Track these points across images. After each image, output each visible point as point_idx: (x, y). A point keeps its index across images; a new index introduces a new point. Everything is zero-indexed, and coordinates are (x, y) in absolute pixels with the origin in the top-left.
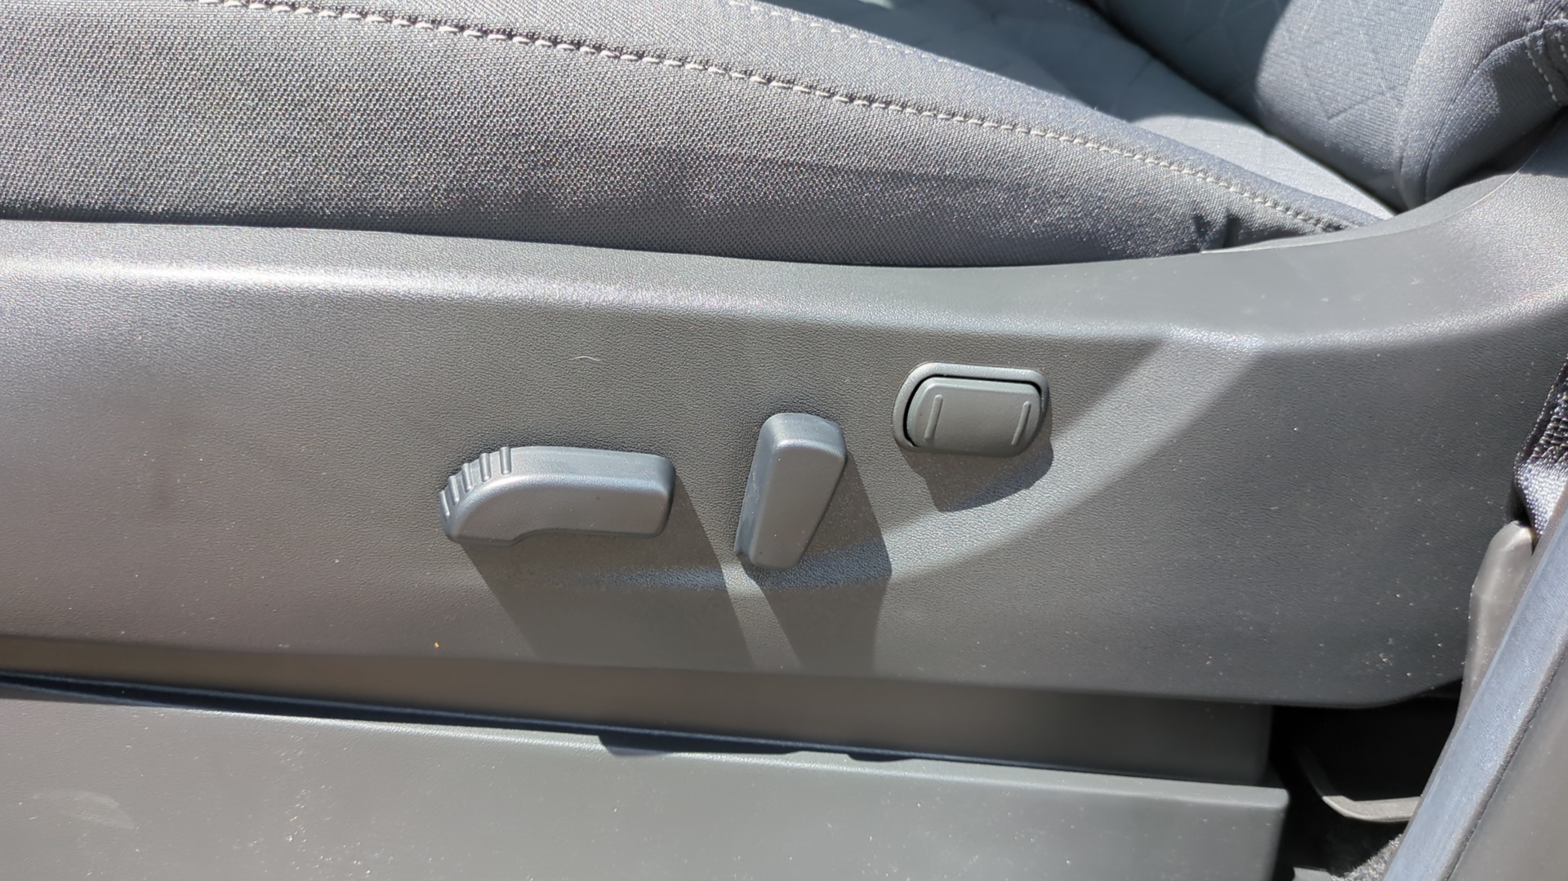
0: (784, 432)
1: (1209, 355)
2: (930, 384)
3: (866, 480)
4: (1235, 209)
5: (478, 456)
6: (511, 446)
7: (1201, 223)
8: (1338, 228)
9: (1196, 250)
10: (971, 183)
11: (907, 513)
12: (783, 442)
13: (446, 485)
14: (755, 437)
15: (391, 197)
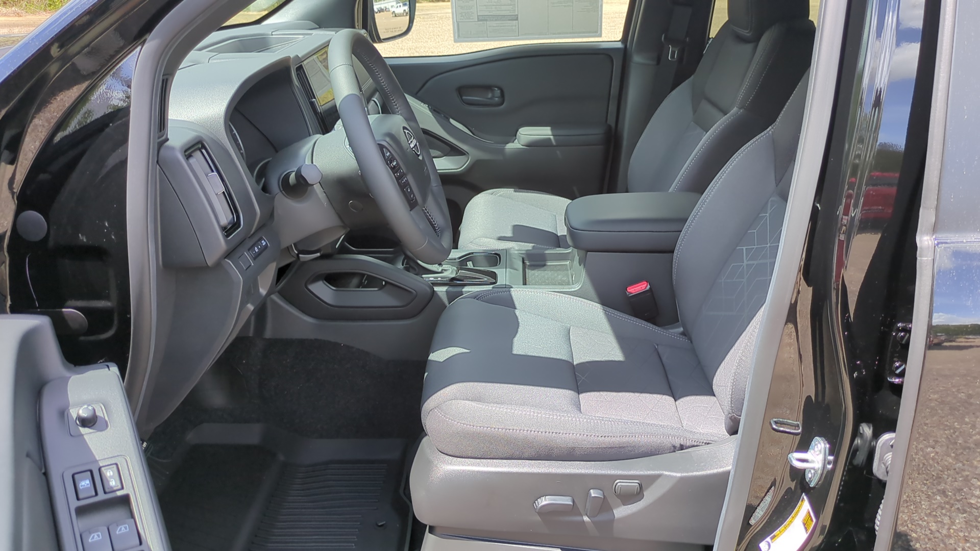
0: (593, 493)
1: (676, 477)
2: (619, 484)
3: (609, 500)
4: (682, 443)
5: (540, 498)
6: (546, 496)
7: (674, 447)
8: (708, 444)
9: (675, 452)
10: (624, 447)
11: (618, 506)
12: (593, 495)
13: (535, 502)
14: (588, 493)
15: (526, 455)
